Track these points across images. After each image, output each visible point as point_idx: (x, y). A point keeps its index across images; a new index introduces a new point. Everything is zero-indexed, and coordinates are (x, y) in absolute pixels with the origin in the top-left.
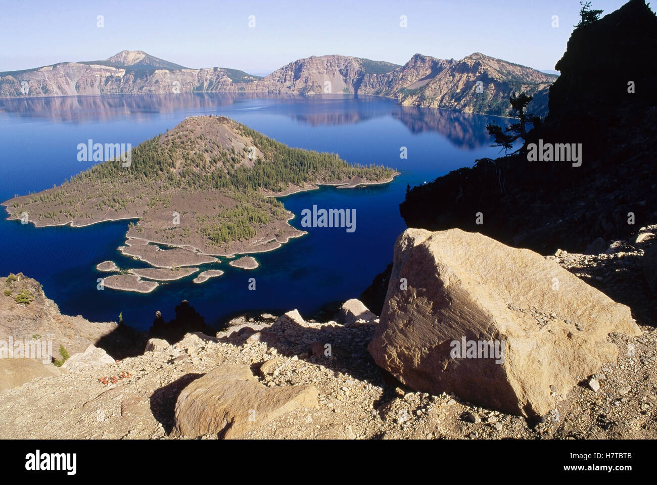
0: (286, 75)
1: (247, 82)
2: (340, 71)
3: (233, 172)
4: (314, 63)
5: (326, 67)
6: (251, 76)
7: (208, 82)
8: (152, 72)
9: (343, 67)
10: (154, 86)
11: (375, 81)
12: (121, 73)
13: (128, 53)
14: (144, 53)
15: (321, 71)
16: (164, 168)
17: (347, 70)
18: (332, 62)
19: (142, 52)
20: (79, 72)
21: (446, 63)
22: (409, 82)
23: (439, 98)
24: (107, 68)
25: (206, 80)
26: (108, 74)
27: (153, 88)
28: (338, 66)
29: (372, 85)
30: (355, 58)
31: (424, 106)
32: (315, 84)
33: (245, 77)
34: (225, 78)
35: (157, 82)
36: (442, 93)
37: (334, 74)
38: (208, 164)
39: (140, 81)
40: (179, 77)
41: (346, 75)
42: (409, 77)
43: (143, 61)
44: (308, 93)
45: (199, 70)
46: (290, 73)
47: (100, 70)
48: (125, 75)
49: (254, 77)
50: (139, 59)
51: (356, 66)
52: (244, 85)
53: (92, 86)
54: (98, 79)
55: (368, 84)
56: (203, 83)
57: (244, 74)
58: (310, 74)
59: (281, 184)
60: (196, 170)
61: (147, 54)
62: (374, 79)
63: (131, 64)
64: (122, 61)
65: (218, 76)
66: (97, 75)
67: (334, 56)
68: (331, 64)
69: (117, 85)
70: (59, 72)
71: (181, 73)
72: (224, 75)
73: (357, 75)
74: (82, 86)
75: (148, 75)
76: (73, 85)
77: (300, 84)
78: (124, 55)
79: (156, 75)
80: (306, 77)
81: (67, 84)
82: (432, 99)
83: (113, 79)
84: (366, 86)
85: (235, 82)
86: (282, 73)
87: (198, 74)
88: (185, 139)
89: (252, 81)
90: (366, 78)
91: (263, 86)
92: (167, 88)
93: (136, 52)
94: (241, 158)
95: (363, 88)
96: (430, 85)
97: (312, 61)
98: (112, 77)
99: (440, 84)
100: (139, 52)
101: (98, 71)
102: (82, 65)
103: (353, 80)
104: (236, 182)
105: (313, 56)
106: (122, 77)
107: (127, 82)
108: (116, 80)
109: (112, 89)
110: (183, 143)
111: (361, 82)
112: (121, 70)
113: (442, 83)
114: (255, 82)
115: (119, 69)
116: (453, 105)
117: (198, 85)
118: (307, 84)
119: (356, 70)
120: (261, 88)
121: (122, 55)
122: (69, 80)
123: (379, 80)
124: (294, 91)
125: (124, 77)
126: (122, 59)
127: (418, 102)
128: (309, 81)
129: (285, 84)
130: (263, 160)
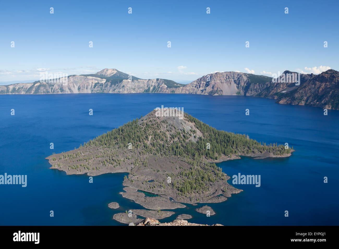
0: (200, 84)
1: (176, 87)
2: (235, 81)
3: (185, 145)
4: (218, 77)
5: (225, 79)
6: (178, 84)
7: (153, 87)
8: (121, 81)
9: (236, 79)
10: (122, 89)
11: (258, 87)
12: (104, 81)
13: (107, 70)
14: (116, 70)
15: (223, 81)
16: (141, 140)
17: (239, 81)
18: (229, 76)
19: (115, 69)
20: (81, 80)
21: (307, 76)
22: (281, 89)
23: (305, 98)
24: (96, 78)
25: (152, 86)
26: (97, 82)
27: (121, 90)
28: (233, 78)
29: (256, 90)
30: (245, 73)
31: (294, 104)
32: (219, 89)
33: (175, 85)
34: (163, 85)
35: (123, 86)
36: (307, 96)
37: (231, 83)
38: (169, 139)
39: (114, 86)
40: (136, 84)
41: (239, 84)
42: (282, 85)
43: (115, 74)
44: (214, 94)
45: (148, 80)
46: (203, 82)
47: (92, 79)
48: (106, 82)
49: (180, 84)
50: (113, 73)
51: (245, 78)
52: (174, 89)
53: (87, 88)
54: (90, 85)
55: (253, 90)
56: (150, 87)
57: (174, 83)
58: (215, 83)
59: (216, 155)
60: (162, 143)
61: (118, 71)
62: (257, 86)
63: (109, 76)
64: (104, 74)
65: (159, 83)
66: (90, 82)
67: (230, 72)
68: (229, 77)
69: (100, 88)
70: (70, 80)
71: (137, 82)
72: (162, 83)
73: (245, 84)
74: (82, 88)
75: (118, 82)
76: (76, 87)
77: (209, 89)
78: (105, 71)
79: (123, 82)
80: (213, 85)
81: (73, 87)
82: (300, 99)
83: (99, 85)
84: (252, 91)
85: (169, 87)
86: (198, 82)
87: (147, 82)
88: (154, 123)
89: (179, 87)
90: (252, 86)
91: (186, 90)
92: (129, 90)
93: (112, 70)
94: (189, 136)
95: (250, 92)
96: (298, 90)
97: (217, 75)
98: (98, 83)
99: (306, 90)
100: (113, 70)
101: (91, 80)
102: (83, 76)
103: (243, 87)
104: (187, 151)
105: (218, 72)
106: (104, 83)
107: (106, 86)
108: (100, 85)
109: (98, 90)
110: (153, 125)
111: (249, 88)
112: (104, 79)
113: (306, 89)
114: (181, 87)
115: (102, 79)
116: (316, 104)
117: (147, 88)
118: (214, 89)
119: (245, 81)
120: (185, 91)
121: (104, 71)
122: (75, 85)
123: (261, 87)
124: (205, 93)
125: (105, 83)
126: (104, 73)
127: (290, 101)
128: (215, 88)
129: (199, 89)
130: (203, 138)
